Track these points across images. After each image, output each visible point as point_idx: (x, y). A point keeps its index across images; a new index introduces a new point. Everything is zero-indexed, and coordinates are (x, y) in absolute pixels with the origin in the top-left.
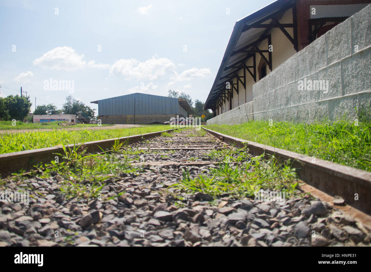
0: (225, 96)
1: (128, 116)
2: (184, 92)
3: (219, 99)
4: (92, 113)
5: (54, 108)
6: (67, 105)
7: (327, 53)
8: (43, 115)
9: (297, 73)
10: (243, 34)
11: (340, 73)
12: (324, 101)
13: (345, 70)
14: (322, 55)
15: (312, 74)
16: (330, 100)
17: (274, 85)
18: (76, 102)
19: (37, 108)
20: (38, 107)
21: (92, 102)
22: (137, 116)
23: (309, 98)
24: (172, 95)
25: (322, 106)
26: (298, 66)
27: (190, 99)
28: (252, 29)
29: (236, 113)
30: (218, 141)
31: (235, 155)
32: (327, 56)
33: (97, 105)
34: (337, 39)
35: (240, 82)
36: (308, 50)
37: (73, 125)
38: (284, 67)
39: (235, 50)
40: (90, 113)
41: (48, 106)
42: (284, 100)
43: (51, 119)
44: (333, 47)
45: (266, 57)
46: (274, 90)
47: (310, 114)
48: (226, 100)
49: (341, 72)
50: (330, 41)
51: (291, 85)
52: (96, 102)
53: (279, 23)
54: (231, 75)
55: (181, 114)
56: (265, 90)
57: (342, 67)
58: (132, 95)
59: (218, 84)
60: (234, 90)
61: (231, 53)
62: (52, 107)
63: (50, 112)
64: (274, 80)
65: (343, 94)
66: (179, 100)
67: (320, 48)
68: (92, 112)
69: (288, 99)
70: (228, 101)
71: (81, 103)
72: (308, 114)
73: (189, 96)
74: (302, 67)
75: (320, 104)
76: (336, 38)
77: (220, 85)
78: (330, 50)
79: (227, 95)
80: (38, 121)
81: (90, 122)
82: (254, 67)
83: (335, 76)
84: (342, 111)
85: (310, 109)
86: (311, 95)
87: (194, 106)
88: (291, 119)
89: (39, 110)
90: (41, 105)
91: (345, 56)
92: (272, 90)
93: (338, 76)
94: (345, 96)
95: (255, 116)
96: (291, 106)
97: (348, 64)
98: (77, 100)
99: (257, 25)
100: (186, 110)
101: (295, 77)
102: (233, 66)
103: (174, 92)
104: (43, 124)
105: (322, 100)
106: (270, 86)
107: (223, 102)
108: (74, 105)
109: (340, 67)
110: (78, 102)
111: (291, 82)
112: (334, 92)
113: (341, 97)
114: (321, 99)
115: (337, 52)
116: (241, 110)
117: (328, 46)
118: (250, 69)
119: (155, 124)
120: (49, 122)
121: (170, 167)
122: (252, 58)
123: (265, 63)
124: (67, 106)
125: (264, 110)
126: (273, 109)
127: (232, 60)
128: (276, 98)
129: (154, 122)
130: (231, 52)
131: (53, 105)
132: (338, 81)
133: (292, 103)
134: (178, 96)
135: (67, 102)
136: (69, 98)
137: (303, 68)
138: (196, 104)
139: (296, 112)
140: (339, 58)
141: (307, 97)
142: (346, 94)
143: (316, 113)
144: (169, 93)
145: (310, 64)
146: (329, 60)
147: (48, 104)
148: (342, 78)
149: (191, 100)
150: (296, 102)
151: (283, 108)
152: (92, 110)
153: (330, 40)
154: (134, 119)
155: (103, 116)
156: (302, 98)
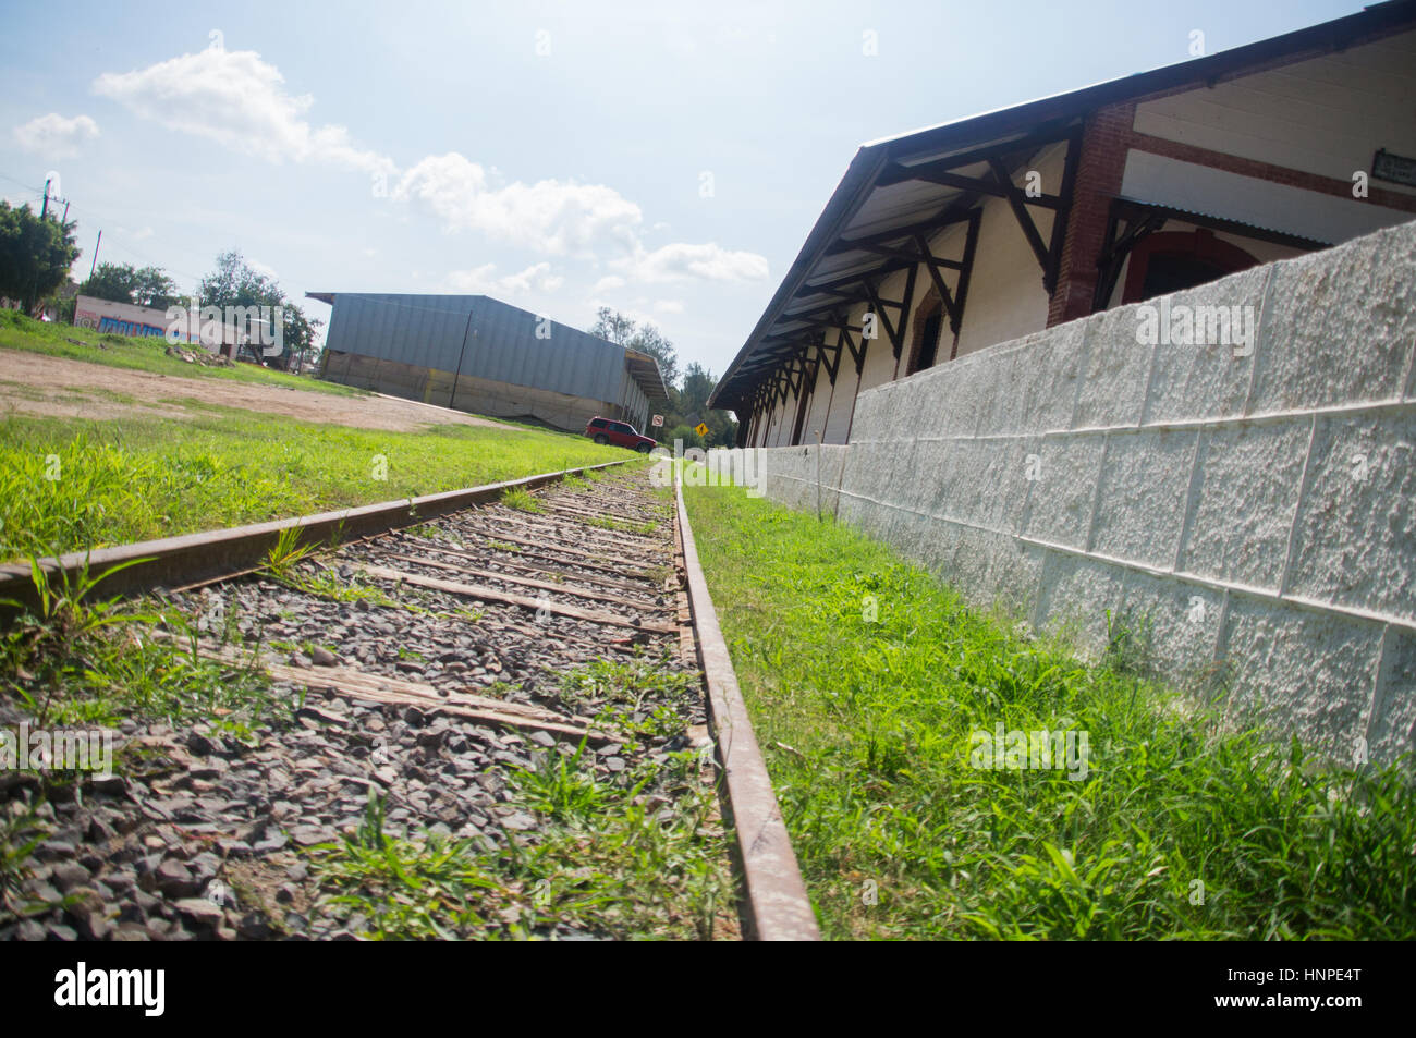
0: (789, 382)
1: (433, 372)
2: (654, 324)
3: (766, 385)
4: (304, 333)
5: (164, 285)
6: (216, 285)
7: (1080, 385)
8: (116, 305)
9: (986, 412)
10: (881, 193)
11: (1096, 471)
12: (1037, 546)
13: (1112, 468)
14: (1064, 384)
15: (1026, 435)
16: (1053, 551)
17: (916, 423)
18: (253, 280)
19: (97, 271)
20: (102, 269)
21: (310, 295)
22: (467, 379)
23: (999, 515)
24: (609, 327)
25: (1029, 558)
26: (994, 389)
27: (669, 356)
28: (915, 184)
29: (793, 465)
30: (670, 585)
31: (654, 696)
32: (1078, 395)
33: (328, 308)
34: (1116, 354)
35: (846, 347)
36: (1032, 350)
37: (221, 364)
38: (956, 371)
39: (846, 237)
40: (298, 332)
41: (143, 272)
42: (930, 492)
43: (147, 326)
44: (1099, 374)
45: (948, 285)
46: (911, 440)
47: (990, 570)
48: (791, 394)
49: (1102, 471)
50: (1097, 351)
51: (961, 445)
52: (327, 298)
53: (1012, 184)
54: (823, 316)
55: (627, 403)
56: (887, 427)
57: (1106, 453)
58: (464, 299)
59: (773, 334)
60: (822, 366)
61: (829, 243)
62: (156, 281)
63: (146, 297)
64: (920, 404)
65: (1091, 547)
66: (629, 356)
67: (1066, 359)
68: (307, 329)
69: (943, 490)
70: (796, 398)
71: (272, 286)
72: (984, 566)
73: (668, 349)
74: (1003, 399)
75: (1024, 547)
76: (1115, 348)
77: (775, 338)
78: (1089, 379)
79: (795, 377)
80: (93, 323)
81: (293, 365)
82: (905, 307)
83: (1082, 475)
84: (1075, 603)
85: (992, 553)
86: (1005, 507)
87: (679, 384)
88: (937, 562)
89: (104, 282)
90: (118, 262)
91: (1122, 421)
92: (906, 435)
93: (1091, 477)
94: (1092, 554)
95: (843, 501)
96: (946, 518)
97: (1124, 452)
98: (259, 275)
99: (933, 173)
100: (647, 394)
101: (979, 425)
102: (828, 288)
103: (619, 319)
104: (108, 339)
105: (1033, 540)
106: (904, 419)
107: (780, 400)
108: (242, 290)
109: (1103, 449)
110: (260, 281)
111: (964, 437)
112: (1069, 529)
113: (1083, 552)
114: (1029, 532)
115: (1107, 398)
116: (808, 460)
117: (1086, 362)
118: (888, 310)
119: (524, 422)
120: (134, 334)
121: (402, 713)
122: (903, 274)
123: (940, 304)
124: (214, 289)
125: (870, 493)
126: (895, 506)
127: (830, 268)
128: (911, 470)
129: (522, 412)
130: (829, 237)
131: (163, 274)
132: (1087, 496)
133: (950, 508)
134: (631, 337)
135: (219, 273)
136: (229, 261)
137: (1005, 403)
138: (688, 378)
139: (955, 544)
140: (1108, 420)
141: (995, 509)
142: (1099, 549)
143: (1008, 572)
144: (599, 319)
145: (1027, 397)
146: (1081, 413)
147: (144, 267)
148: (1099, 491)
149: (672, 362)
150: (963, 511)
151: (922, 512)
152: (308, 321)
153: (1097, 344)
154: (451, 389)
155: (342, 353)
156: (982, 507)
